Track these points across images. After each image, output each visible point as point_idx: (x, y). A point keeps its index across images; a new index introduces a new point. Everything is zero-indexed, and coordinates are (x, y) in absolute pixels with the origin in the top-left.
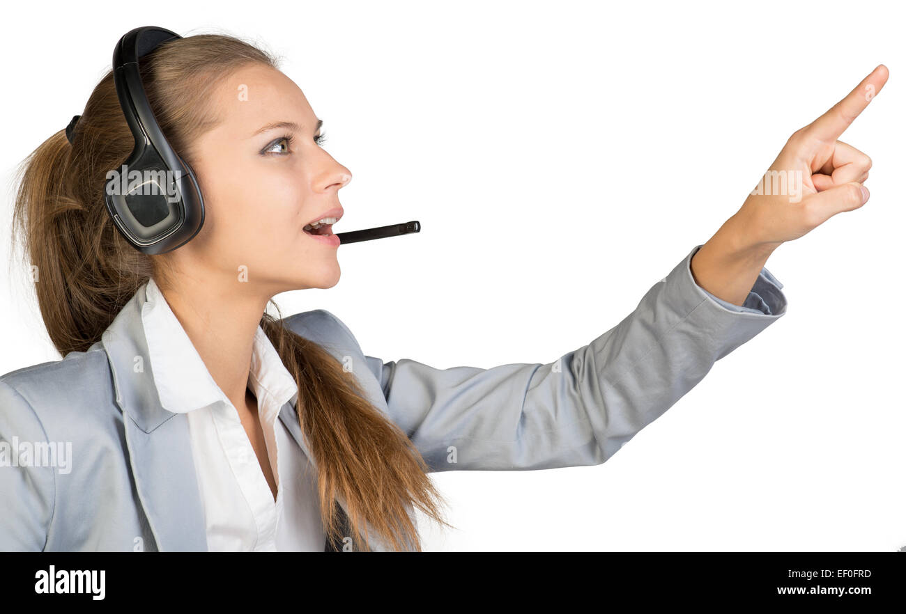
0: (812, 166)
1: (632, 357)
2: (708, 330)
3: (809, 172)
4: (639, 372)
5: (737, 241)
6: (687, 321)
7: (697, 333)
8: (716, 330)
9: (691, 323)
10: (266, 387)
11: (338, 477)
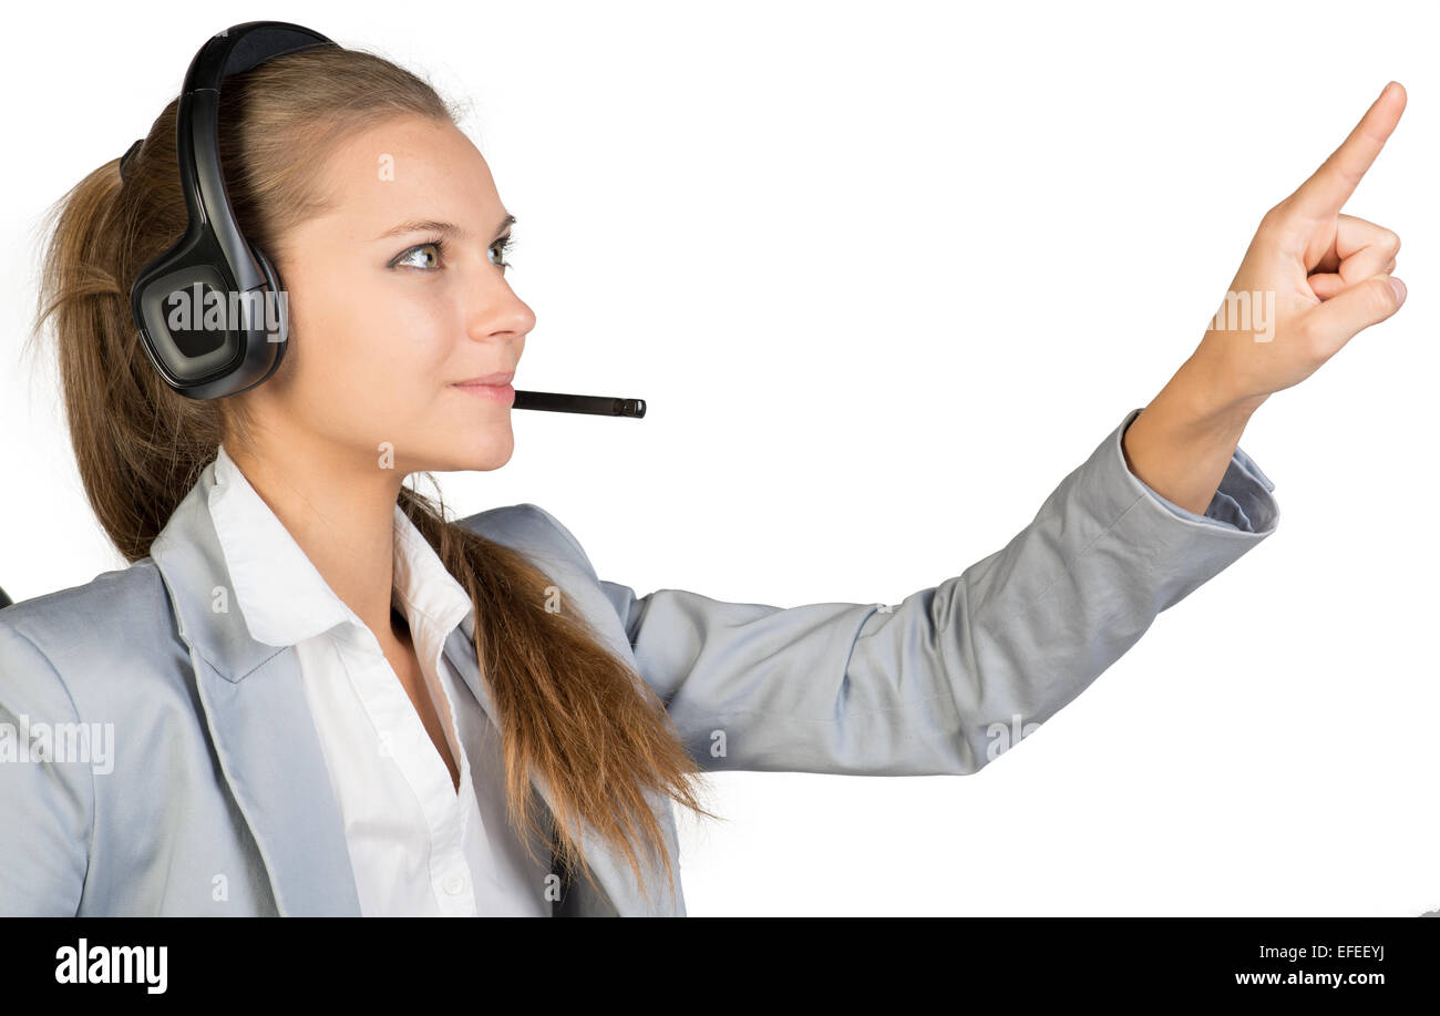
0: (1305, 261)
1: (1025, 593)
2: (1145, 551)
3: (1303, 273)
4: (1035, 619)
5: (1202, 401)
6: (1114, 535)
7: (1128, 555)
8: (1159, 551)
9: (1118, 537)
10: (422, 609)
11: (535, 736)
